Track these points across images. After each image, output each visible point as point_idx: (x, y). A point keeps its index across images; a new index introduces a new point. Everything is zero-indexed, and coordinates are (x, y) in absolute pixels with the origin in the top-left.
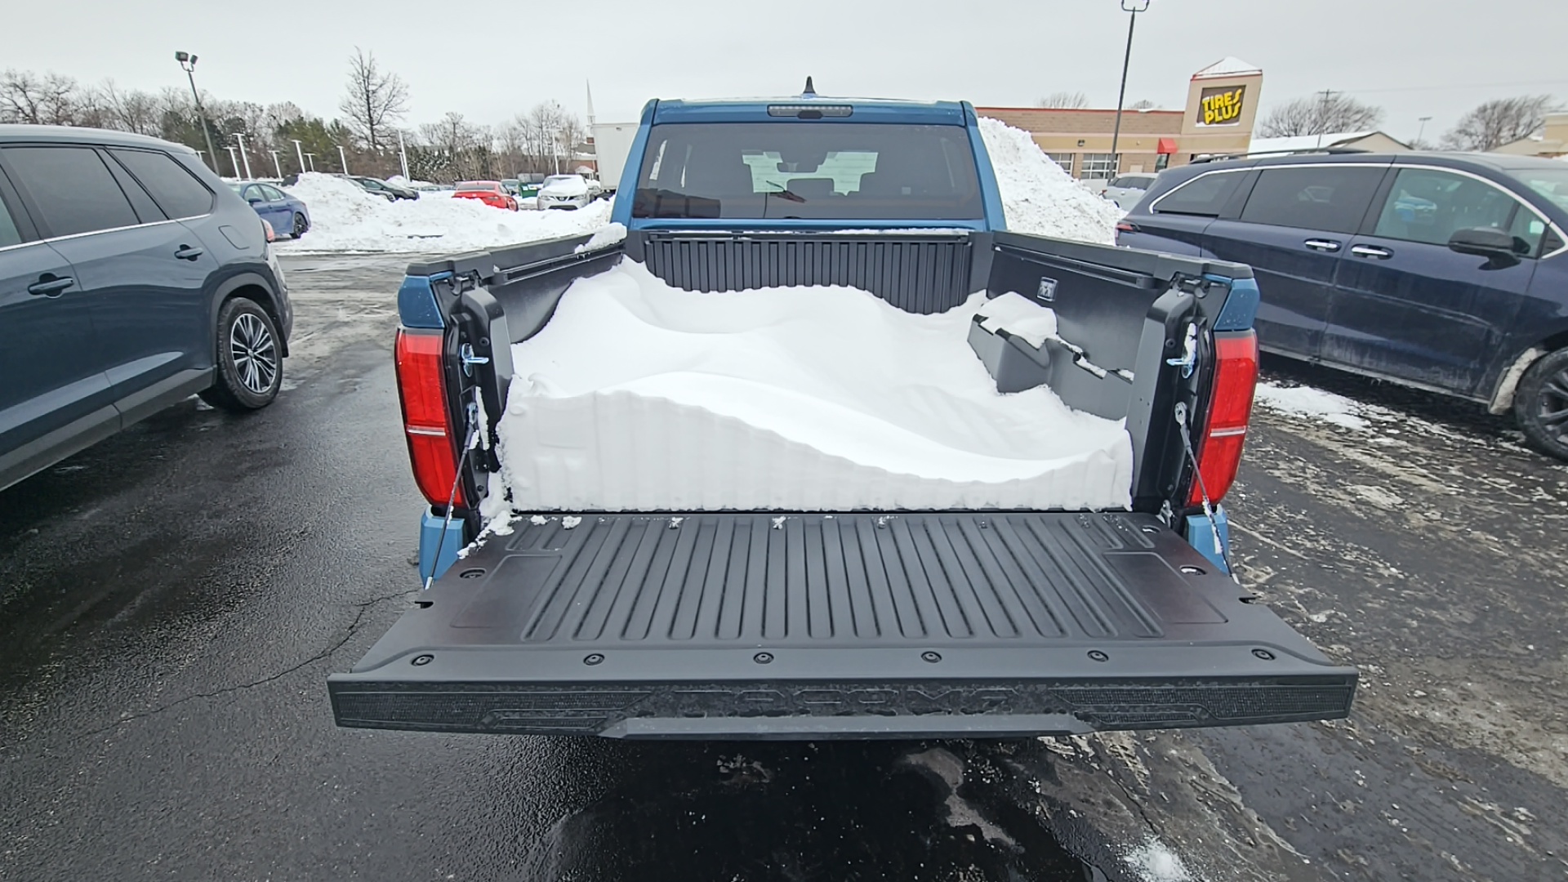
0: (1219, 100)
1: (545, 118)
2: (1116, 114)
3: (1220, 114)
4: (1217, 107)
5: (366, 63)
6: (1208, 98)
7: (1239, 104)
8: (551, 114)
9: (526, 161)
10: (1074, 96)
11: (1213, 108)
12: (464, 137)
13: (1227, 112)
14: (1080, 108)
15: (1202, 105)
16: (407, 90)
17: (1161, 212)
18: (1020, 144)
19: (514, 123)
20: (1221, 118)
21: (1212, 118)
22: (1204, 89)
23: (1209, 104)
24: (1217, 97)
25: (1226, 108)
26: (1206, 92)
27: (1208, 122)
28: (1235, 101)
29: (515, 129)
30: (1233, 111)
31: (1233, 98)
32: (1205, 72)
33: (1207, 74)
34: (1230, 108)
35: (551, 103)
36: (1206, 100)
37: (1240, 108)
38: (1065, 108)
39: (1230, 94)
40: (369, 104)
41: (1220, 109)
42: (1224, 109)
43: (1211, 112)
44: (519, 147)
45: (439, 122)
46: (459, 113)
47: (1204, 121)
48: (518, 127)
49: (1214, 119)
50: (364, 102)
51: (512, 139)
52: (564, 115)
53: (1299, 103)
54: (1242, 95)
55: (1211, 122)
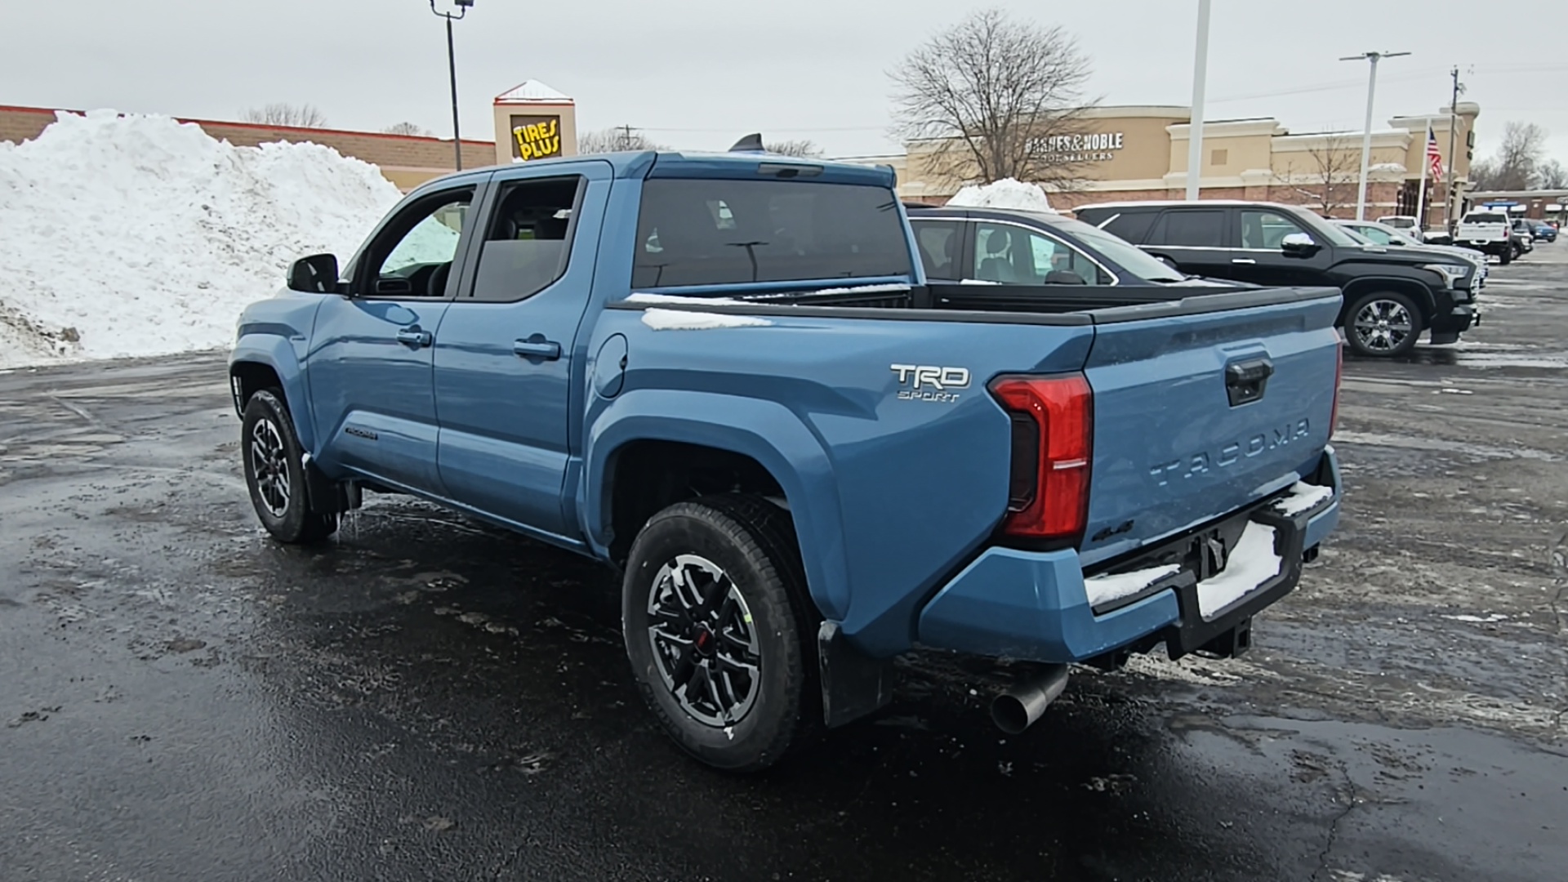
0: (535, 131)
2: (453, 145)
3: (539, 148)
4: (533, 139)
6: (519, 128)
7: (557, 138)
11: (528, 140)
13: (546, 147)
15: (514, 136)
20: (540, 154)
21: (529, 153)
22: (512, 116)
23: (522, 134)
24: (531, 127)
25: (544, 140)
26: (515, 119)
27: (526, 158)
28: (552, 133)
30: (552, 145)
31: (548, 129)
32: (508, 96)
33: (511, 97)
34: (547, 141)
36: (517, 130)
37: (559, 142)
38: (312, 127)
39: (544, 124)
41: (536, 141)
42: (541, 142)
43: (527, 146)
47: (522, 156)
49: (532, 154)
54: (557, 126)
55: (532, 156)
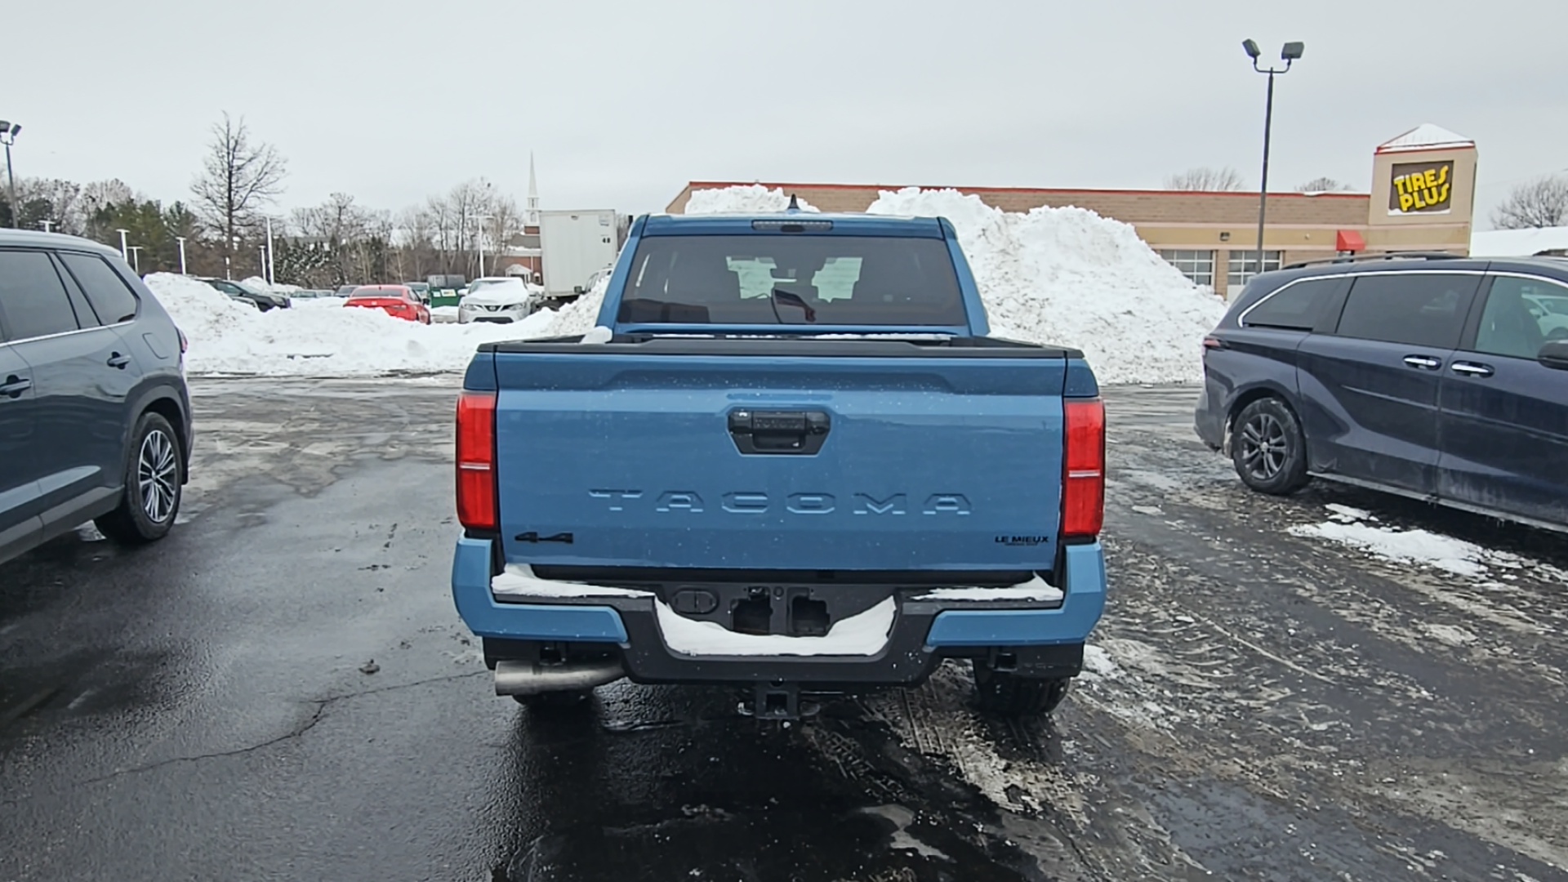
0: (1416, 180)
1: (468, 200)
2: (1259, 199)
3: (1422, 198)
4: (1416, 189)
5: (234, 132)
6: (1402, 177)
7: (1447, 186)
8: (478, 195)
9: (438, 257)
10: (1220, 173)
11: (1410, 190)
12: (352, 226)
13: (1431, 196)
14: (1230, 190)
15: (1394, 186)
16: (285, 166)
17: (1252, 325)
18: (1120, 240)
19: (424, 206)
20: (1423, 204)
21: (1410, 203)
22: (1394, 165)
23: (1404, 184)
24: (1415, 176)
25: (1429, 189)
26: (1397, 169)
27: (1405, 209)
28: (1441, 181)
29: (425, 215)
30: (1440, 194)
31: (1437, 176)
32: (1393, 144)
33: (1396, 146)
34: (1434, 190)
35: (479, 181)
36: (1399, 180)
37: (1449, 190)
38: (1208, 189)
39: (1433, 172)
40: (230, 183)
41: (1420, 191)
42: (1426, 192)
43: (1408, 196)
44: (429, 239)
45: (319, 206)
46: (349, 194)
47: (1401, 208)
48: (429, 212)
49: (1414, 204)
50: (224, 181)
51: (420, 228)
52: (496, 197)
53: (1551, 179)
54: (1449, 173)
55: (1409, 209)
